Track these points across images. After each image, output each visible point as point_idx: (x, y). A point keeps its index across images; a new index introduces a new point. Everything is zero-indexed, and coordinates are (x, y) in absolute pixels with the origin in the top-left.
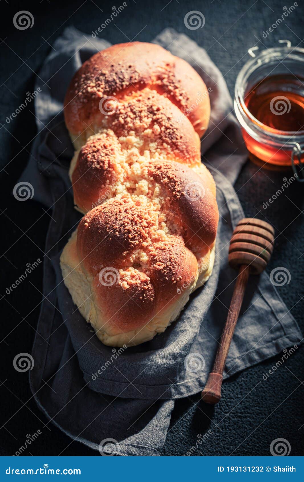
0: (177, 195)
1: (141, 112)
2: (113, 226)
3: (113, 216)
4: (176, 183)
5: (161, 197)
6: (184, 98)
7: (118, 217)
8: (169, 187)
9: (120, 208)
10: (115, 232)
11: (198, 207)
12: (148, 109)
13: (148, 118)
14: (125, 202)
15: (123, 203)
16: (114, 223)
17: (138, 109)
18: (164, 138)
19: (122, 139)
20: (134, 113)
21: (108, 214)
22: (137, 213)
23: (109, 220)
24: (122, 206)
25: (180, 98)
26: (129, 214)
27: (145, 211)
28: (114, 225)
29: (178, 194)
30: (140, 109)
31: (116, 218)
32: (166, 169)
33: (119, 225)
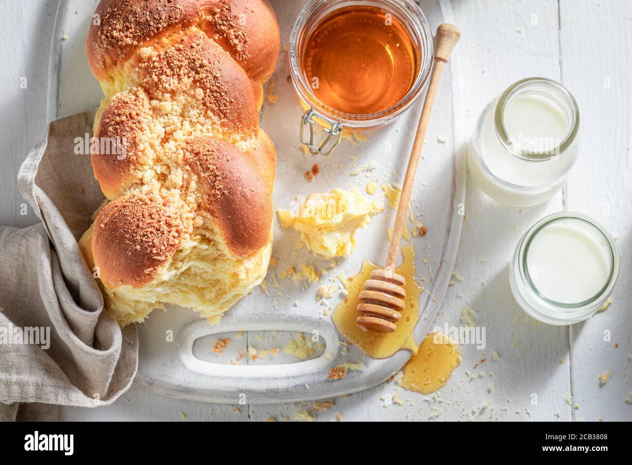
0: (218, 195)
1: (180, 68)
2: (133, 237)
3: (134, 221)
4: (218, 178)
5: (198, 193)
6: (240, 42)
7: (141, 224)
8: (208, 182)
9: (144, 210)
10: (135, 246)
11: (244, 210)
12: (189, 63)
13: (189, 77)
14: (151, 200)
15: (149, 202)
16: (134, 232)
17: (176, 62)
18: (209, 105)
19: (155, 103)
20: (172, 69)
21: (128, 218)
22: (165, 218)
23: (129, 228)
24: (146, 206)
25: (236, 41)
26: (155, 220)
27: (175, 216)
28: (134, 235)
29: (218, 192)
30: (179, 64)
31: (138, 226)
32: (206, 155)
33: (140, 236)
